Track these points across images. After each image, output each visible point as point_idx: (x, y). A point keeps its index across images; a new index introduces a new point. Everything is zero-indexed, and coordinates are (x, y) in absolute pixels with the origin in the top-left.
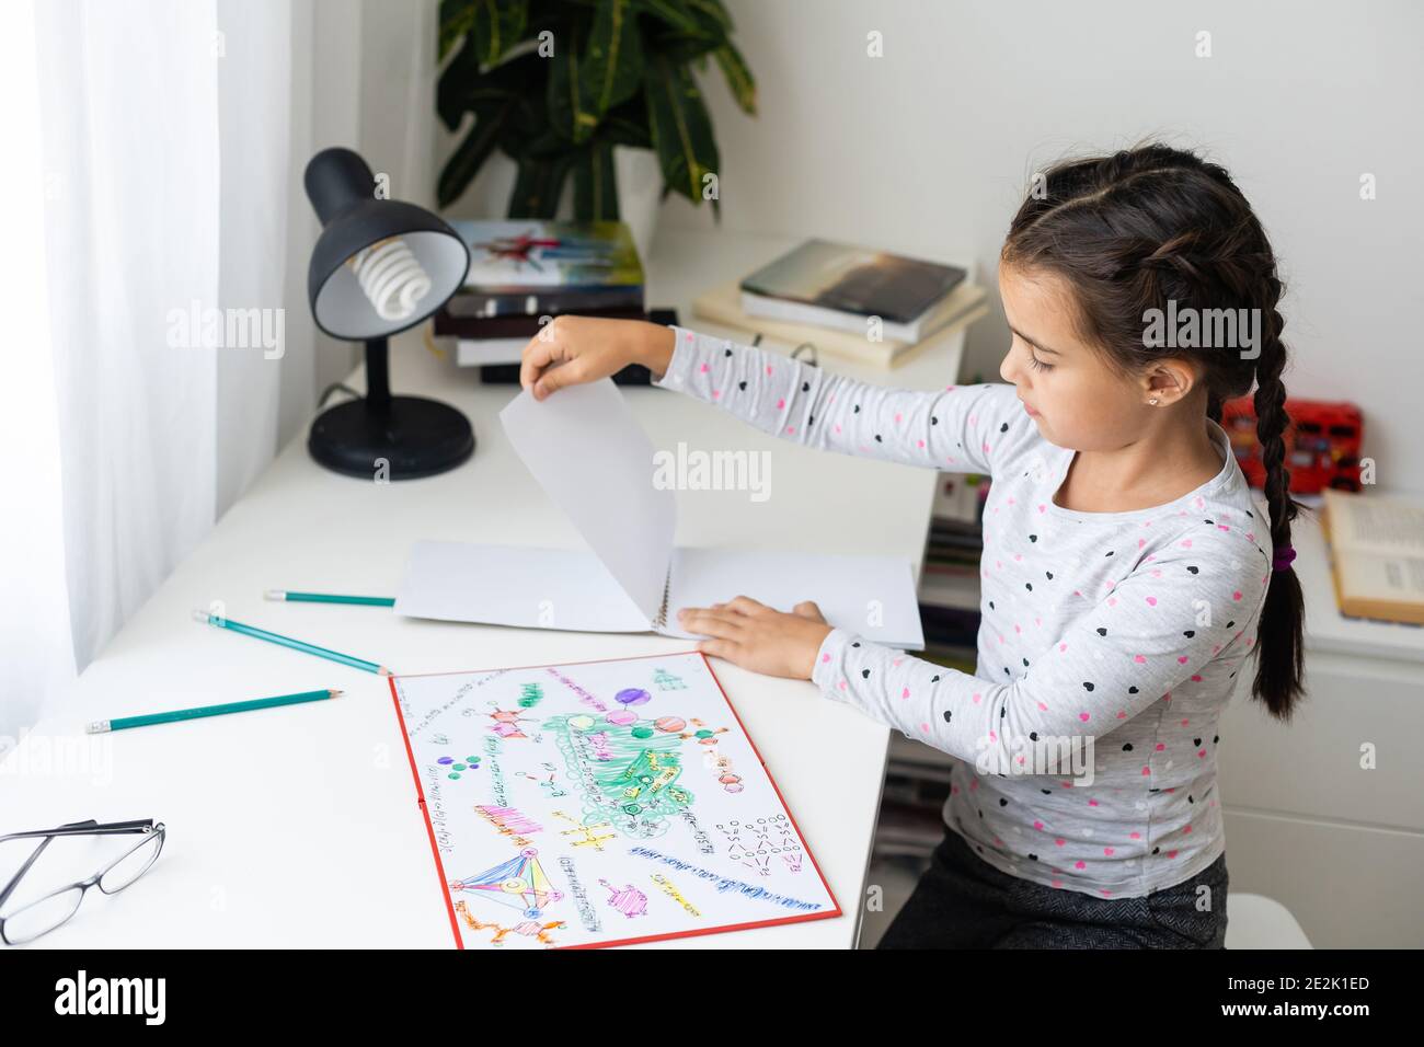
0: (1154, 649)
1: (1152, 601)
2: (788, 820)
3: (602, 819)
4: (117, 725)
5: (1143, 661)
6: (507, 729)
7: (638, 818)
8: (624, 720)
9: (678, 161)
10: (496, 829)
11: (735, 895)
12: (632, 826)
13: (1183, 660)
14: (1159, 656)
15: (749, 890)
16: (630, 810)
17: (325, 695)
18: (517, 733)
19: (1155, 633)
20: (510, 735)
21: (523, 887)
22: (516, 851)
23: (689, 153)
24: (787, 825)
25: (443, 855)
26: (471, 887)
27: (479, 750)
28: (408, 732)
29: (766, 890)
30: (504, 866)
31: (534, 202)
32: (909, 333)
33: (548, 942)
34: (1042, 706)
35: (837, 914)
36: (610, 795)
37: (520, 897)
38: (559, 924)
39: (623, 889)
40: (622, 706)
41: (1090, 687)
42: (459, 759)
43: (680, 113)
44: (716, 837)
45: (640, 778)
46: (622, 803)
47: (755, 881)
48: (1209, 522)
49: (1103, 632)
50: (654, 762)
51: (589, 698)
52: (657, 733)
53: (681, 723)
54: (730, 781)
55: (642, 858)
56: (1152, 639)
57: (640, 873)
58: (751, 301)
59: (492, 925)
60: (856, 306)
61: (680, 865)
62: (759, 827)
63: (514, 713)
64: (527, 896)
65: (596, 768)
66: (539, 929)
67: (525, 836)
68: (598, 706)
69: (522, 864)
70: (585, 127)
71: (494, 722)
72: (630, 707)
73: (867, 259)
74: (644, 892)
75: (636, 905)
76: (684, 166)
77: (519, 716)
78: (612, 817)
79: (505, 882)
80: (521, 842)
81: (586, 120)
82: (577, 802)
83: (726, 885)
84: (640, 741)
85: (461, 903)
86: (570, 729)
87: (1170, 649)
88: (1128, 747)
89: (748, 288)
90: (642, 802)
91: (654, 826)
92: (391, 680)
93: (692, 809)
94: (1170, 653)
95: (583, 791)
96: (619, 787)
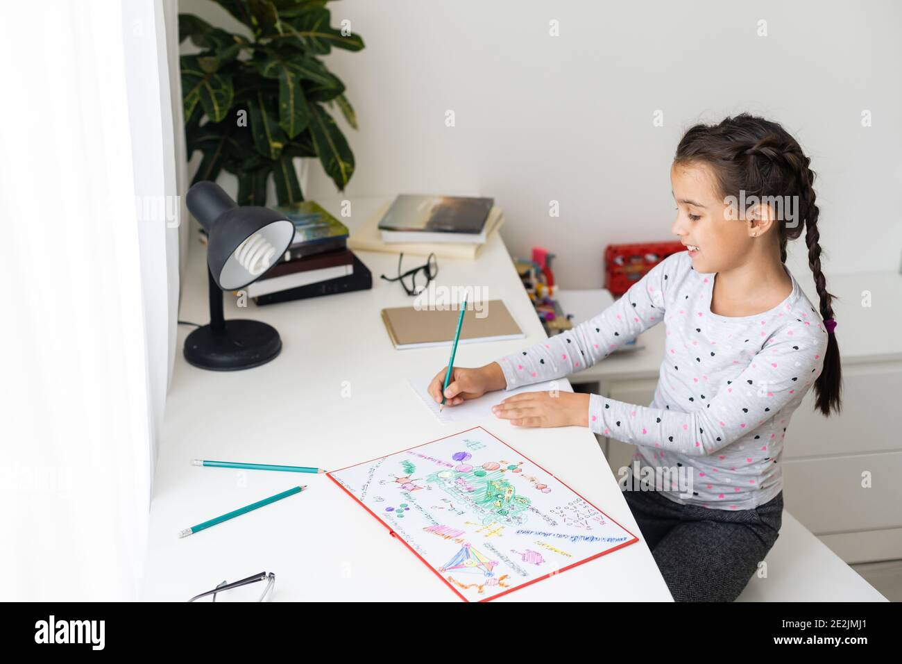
0: (778, 389)
1: (775, 365)
2: (583, 501)
3: (491, 520)
4: (196, 529)
5: (772, 395)
6: (409, 486)
7: (509, 516)
8: (466, 469)
9: (333, 161)
10: (442, 538)
11: (581, 542)
12: (508, 520)
13: (791, 392)
14: (779, 392)
15: (587, 539)
16: (501, 512)
17: (298, 490)
18: (415, 488)
19: (777, 381)
20: (413, 489)
21: (476, 563)
22: (459, 547)
23: (337, 155)
24: (584, 503)
25: (423, 556)
26: (449, 569)
27: (404, 500)
28: (359, 499)
29: (595, 536)
30: (458, 555)
31: (251, 197)
32: (480, 239)
33: (506, 586)
34: (722, 423)
35: (636, 540)
36: (487, 507)
37: (477, 568)
38: (506, 576)
39: (525, 552)
40: (459, 463)
41: (746, 410)
42: (397, 507)
43: (327, 133)
44: (553, 516)
45: (497, 496)
46: (495, 510)
47: (588, 534)
48: (799, 320)
49: (750, 382)
50: (497, 487)
51: (440, 462)
52: (488, 472)
53: (495, 465)
54: (542, 488)
55: (524, 535)
56: (777, 384)
57: (529, 543)
58: (386, 234)
59: (473, 585)
60: (449, 228)
61: (545, 534)
62: (572, 507)
63: (407, 478)
64: (481, 567)
65: (470, 495)
66: (497, 582)
67: (459, 538)
68: (447, 465)
69: (467, 551)
70: (276, 149)
71: (399, 485)
72: (464, 461)
73: (438, 202)
74: (537, 551)
75: (537, 559)
76: (336, 163)
77: (411, 478)
78: (496, 518)
79: (465, 562)
80: (459, 541)
81: (277, 145)
82: (472, 515)
83: (574, 539)
84: (482, 478)
85: (450, 578)
86: (441, 479)
87: (786, 387)
88: (757, 437)
89: (382, 228)
90: (505, 507)
91: (519, 518)
92: (328, 475)
93: (533, 505)
94: (785, 390)
95: (472, 509)
96: (489, 503)
